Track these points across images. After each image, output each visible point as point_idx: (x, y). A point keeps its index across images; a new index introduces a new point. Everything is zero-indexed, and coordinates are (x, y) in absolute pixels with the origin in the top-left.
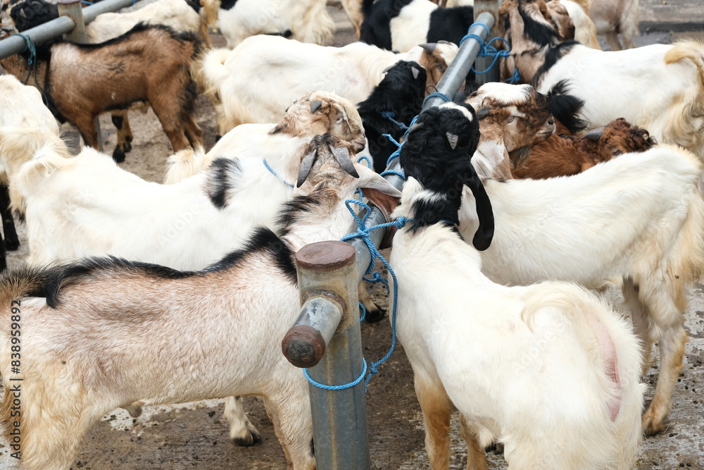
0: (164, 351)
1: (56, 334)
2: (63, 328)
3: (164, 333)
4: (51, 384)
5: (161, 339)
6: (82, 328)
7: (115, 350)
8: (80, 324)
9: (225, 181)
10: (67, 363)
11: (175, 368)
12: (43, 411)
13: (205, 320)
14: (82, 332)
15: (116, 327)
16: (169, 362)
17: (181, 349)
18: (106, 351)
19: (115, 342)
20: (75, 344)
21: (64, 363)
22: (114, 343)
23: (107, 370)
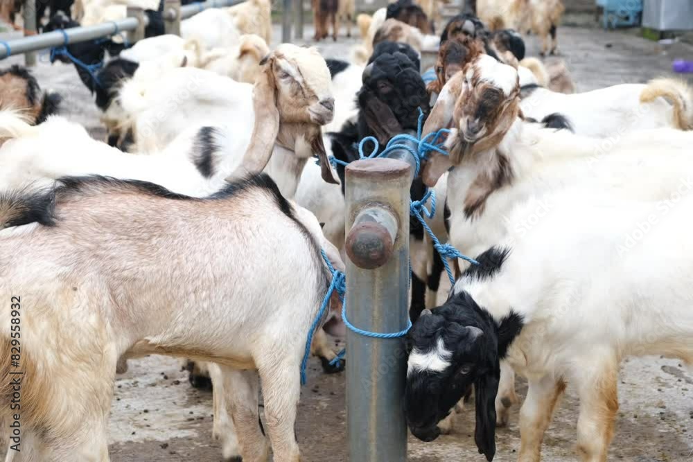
0: (177, 273)
1: (63, 254)
2: (69, 246)
3: (175, 252)
4: (66, 316)
5: (173, 258)
6: (88, 245)
7: (125, 273)
8: (86, 240)
9: (210, 142)
10: (78, 290)
11: (187, 294)
12: (62, 355)
13: (213, 239)
14: (89, 249)
15: (124, 245)
16: (182, 287)
17: (193, 270)
18: (116, 274)
19: (125, 263)
20: (83, 265)
21: (75, 289)
22: (123, 266)
23: (119, 298)
